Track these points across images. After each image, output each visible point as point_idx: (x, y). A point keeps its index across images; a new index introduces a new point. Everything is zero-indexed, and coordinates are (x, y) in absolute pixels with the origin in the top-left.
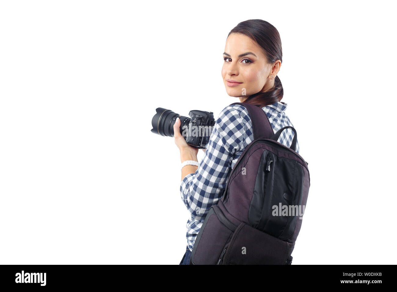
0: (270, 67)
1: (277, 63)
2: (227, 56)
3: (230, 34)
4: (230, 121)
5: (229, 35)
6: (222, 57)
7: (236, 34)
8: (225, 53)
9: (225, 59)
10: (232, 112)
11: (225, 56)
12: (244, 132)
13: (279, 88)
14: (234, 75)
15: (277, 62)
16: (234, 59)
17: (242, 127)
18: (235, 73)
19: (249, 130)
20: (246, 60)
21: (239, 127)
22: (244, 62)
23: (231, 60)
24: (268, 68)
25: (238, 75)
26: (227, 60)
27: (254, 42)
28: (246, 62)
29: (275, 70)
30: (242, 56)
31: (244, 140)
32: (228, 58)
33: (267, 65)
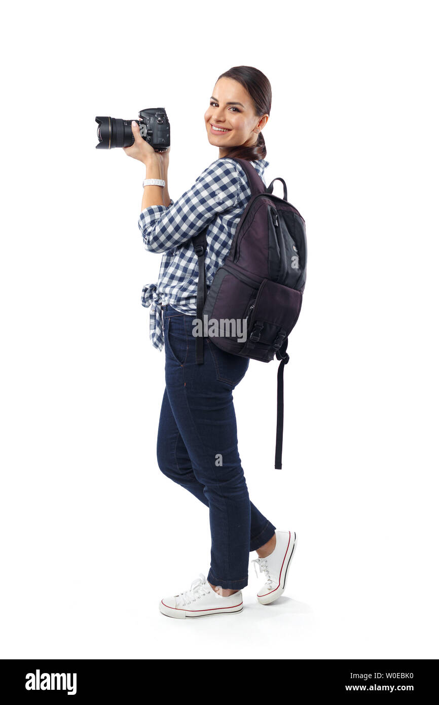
0: (257, 120)
1: (264, 117)
2: (215, 101)
3: (221, 77)
4: (224, 174)
5: (219, 78)
6: (209, 101)
7: (228, 79)
8: (212, 98)
9: (212, 104)
10: (226, 165)
11: (212, 100)
12: (239, 187)
13: (261, 146)
14: (220, 121)
15: (265, 115)
16: (221, 105)
17: (237, 182)
18: (222, 119)
19: (243, 185)
20: (233, 108)
21: (234, 181)
22: (232, 109)
23: (218, 106)
24: (255, 121)
25: (224, 121)
26: (214, 105)
27: (245, 91)
28: (233, 110)
29: (261, 124)
30: (230, 103)
31: (238, 195)
32: (214, 103)
33: (255, 117)
